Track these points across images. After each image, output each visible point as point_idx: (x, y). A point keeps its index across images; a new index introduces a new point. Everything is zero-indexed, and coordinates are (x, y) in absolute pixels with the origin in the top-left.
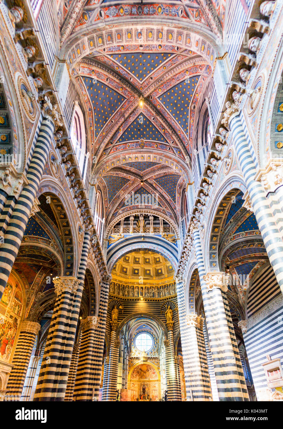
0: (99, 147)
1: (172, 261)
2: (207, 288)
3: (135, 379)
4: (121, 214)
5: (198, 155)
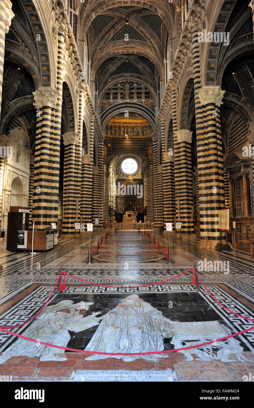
0: (96, 49)
4: (110, 82)
5: (166, 64)
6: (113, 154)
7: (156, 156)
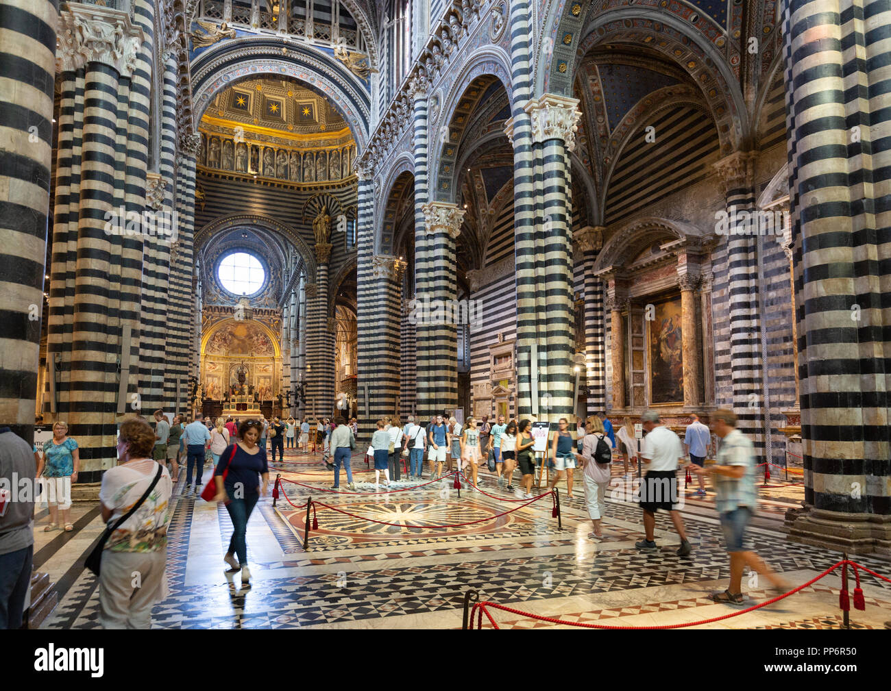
1: (353, 123)
2: (424, 229)
3: (216, 354)
6: (208, 221)
7: (368, 226)
